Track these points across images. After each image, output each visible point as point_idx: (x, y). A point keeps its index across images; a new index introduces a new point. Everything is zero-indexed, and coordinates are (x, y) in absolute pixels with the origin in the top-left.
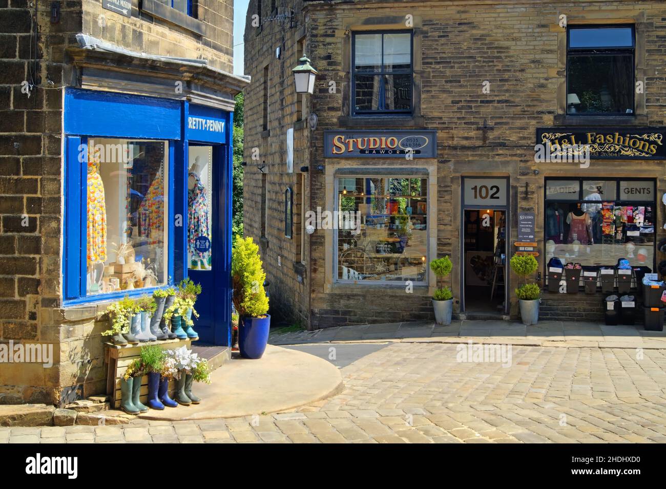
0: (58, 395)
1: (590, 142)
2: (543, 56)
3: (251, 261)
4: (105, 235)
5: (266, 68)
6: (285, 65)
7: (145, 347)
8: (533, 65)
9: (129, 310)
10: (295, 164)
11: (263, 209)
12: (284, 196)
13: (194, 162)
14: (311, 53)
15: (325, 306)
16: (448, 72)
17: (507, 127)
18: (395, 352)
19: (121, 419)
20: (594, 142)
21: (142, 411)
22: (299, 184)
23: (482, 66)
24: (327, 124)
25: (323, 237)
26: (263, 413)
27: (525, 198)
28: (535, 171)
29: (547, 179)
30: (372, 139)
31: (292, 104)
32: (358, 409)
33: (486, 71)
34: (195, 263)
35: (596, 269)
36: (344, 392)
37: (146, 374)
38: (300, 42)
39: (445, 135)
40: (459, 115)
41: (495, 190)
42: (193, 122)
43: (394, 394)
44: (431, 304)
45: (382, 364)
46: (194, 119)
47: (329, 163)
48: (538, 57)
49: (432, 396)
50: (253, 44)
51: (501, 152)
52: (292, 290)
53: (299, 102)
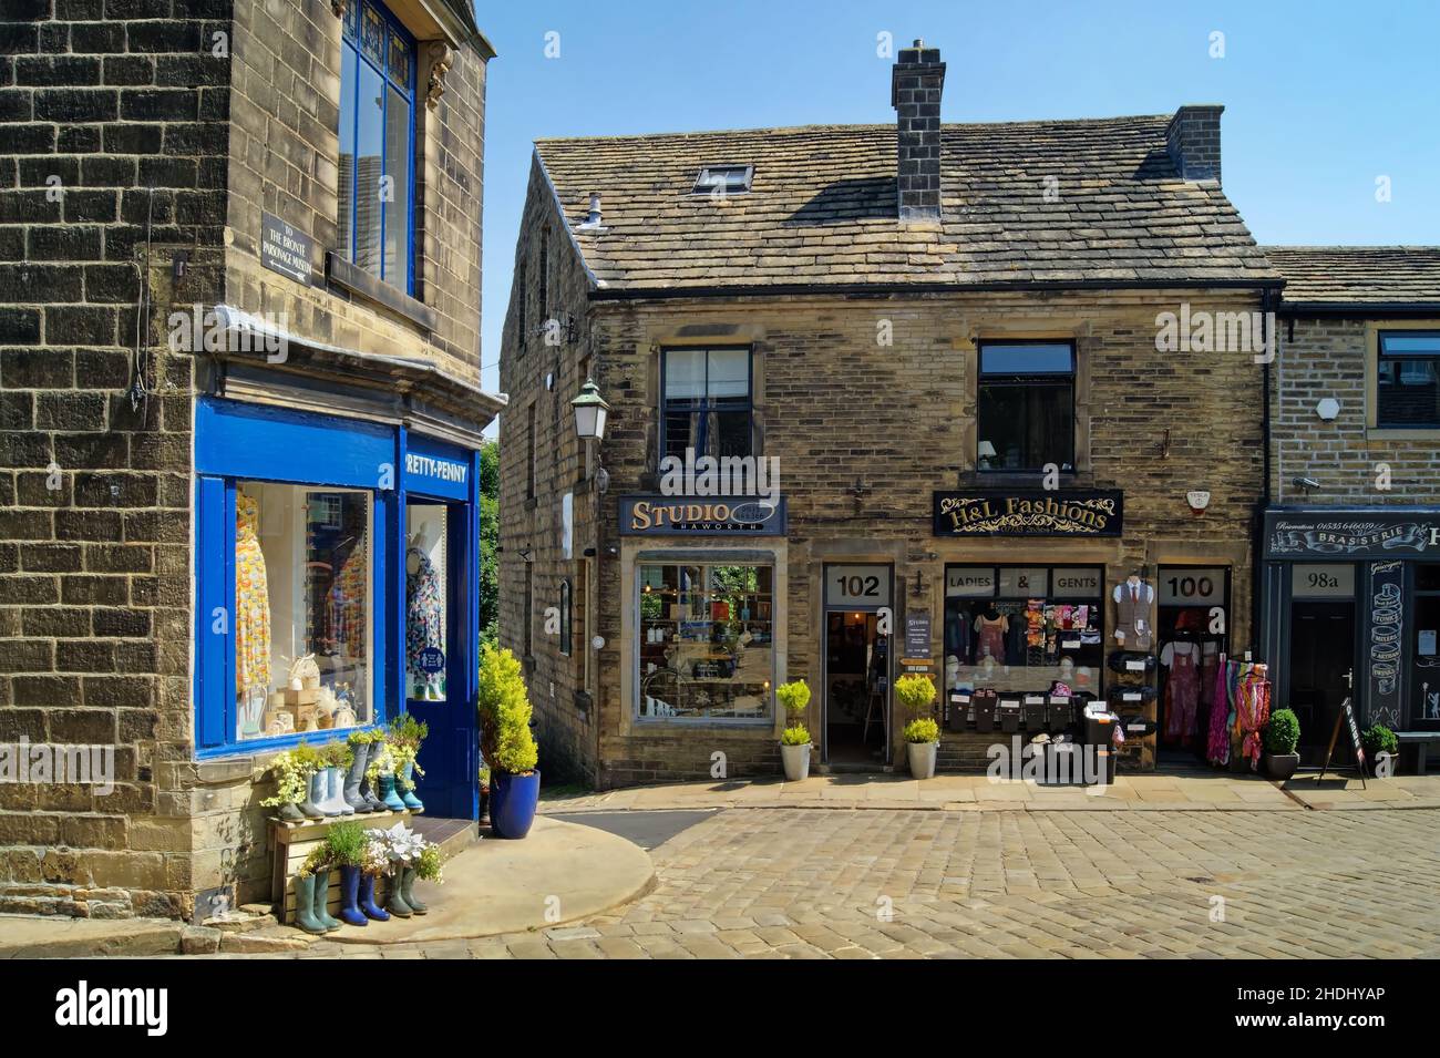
0: (188, 903)
1: (1011, 511)
2: (943, 385)
3: (509, 686)
4: (268, 642)
5: (532, 408)
6: (561, 398)
7: (333, 825)
8: (928, 399)
9: (307, 764)
10: (576, 545)
11: (528, 614)
12: (559, 593)
13: (418, 531)
14: (599, 378)
15: (620, 756)
16: (804, 408)
17: (890, 489)
18: (729, 822)
19: (295, 942)
20: (1016, 511)
21: (330, 928)
22: (581, 575)
23: (855, 400)
24: (623, 485)
25: (618, 653)
26: (529, 929)
27: (917, 595)
28: (931, 554)
29: (948, 566)
30: (690, 508)
31: (571, 456)
32: (683, 918)
33: (861, 407)
34: (420, 691)
35: (1019, 696)
36: (657, 891)
37: (338, 868)
38: (583, 364)
39: (800, 502)
40: (820, 472)
41: (872, 582)
42: (413, 462)
43: (737, 892)
44: (779, 751)
45: (712, 843)
46: (416, 457)
47: (627, 544)
48: (935, 386)
49: (795, 895)
50: (512, 373)
51: (881, 527)
52: (571, 733)
53: (582, 453)
